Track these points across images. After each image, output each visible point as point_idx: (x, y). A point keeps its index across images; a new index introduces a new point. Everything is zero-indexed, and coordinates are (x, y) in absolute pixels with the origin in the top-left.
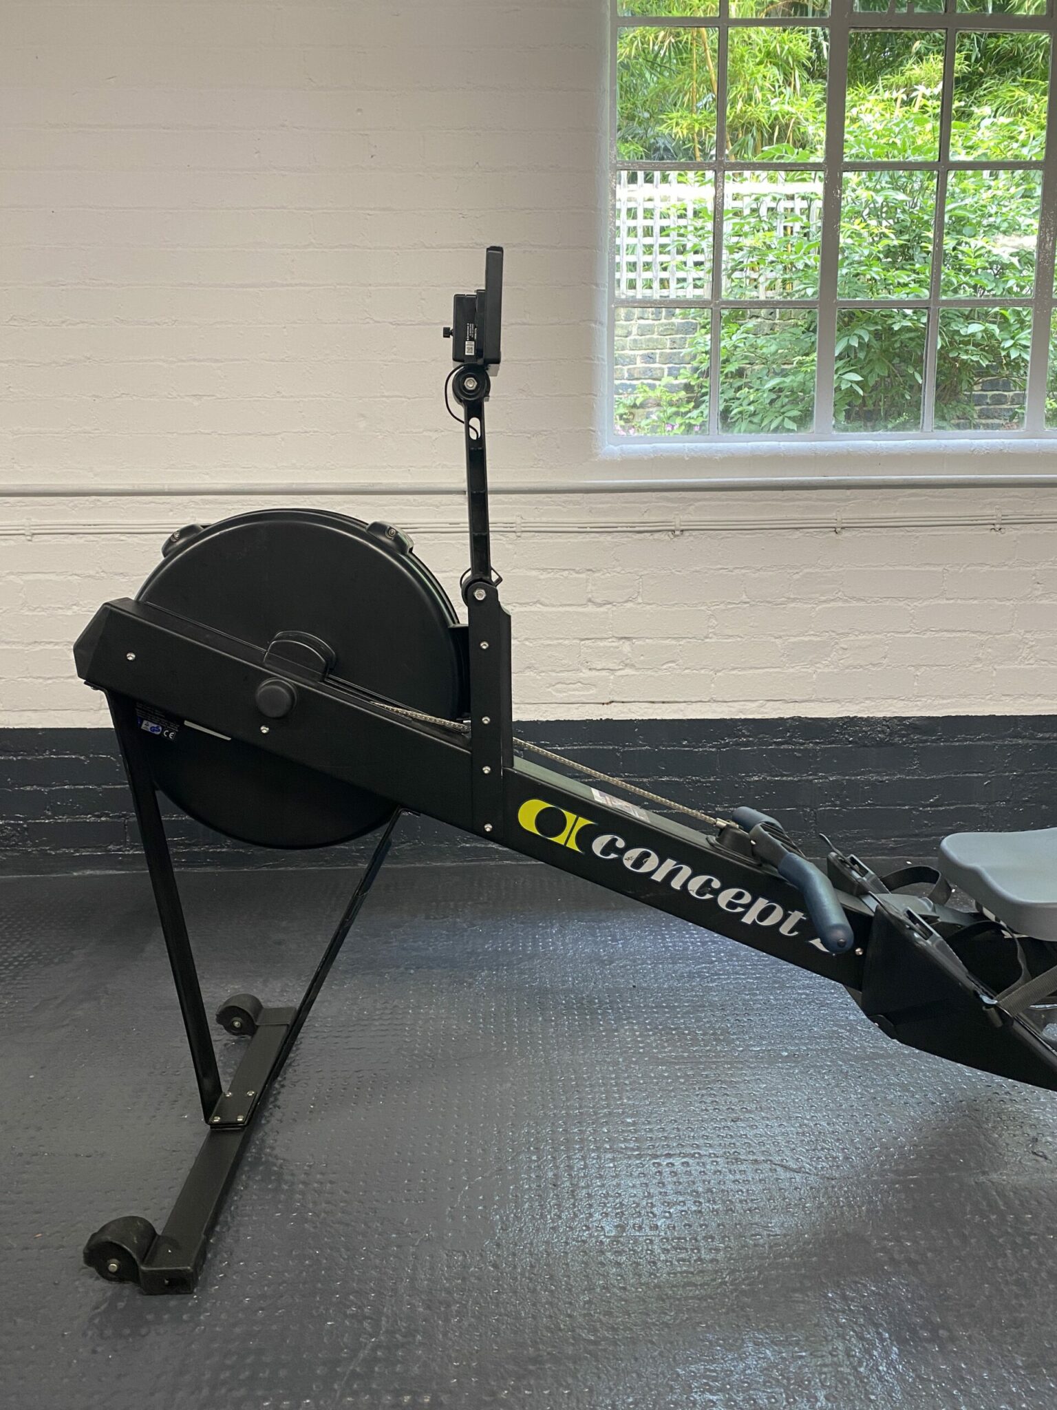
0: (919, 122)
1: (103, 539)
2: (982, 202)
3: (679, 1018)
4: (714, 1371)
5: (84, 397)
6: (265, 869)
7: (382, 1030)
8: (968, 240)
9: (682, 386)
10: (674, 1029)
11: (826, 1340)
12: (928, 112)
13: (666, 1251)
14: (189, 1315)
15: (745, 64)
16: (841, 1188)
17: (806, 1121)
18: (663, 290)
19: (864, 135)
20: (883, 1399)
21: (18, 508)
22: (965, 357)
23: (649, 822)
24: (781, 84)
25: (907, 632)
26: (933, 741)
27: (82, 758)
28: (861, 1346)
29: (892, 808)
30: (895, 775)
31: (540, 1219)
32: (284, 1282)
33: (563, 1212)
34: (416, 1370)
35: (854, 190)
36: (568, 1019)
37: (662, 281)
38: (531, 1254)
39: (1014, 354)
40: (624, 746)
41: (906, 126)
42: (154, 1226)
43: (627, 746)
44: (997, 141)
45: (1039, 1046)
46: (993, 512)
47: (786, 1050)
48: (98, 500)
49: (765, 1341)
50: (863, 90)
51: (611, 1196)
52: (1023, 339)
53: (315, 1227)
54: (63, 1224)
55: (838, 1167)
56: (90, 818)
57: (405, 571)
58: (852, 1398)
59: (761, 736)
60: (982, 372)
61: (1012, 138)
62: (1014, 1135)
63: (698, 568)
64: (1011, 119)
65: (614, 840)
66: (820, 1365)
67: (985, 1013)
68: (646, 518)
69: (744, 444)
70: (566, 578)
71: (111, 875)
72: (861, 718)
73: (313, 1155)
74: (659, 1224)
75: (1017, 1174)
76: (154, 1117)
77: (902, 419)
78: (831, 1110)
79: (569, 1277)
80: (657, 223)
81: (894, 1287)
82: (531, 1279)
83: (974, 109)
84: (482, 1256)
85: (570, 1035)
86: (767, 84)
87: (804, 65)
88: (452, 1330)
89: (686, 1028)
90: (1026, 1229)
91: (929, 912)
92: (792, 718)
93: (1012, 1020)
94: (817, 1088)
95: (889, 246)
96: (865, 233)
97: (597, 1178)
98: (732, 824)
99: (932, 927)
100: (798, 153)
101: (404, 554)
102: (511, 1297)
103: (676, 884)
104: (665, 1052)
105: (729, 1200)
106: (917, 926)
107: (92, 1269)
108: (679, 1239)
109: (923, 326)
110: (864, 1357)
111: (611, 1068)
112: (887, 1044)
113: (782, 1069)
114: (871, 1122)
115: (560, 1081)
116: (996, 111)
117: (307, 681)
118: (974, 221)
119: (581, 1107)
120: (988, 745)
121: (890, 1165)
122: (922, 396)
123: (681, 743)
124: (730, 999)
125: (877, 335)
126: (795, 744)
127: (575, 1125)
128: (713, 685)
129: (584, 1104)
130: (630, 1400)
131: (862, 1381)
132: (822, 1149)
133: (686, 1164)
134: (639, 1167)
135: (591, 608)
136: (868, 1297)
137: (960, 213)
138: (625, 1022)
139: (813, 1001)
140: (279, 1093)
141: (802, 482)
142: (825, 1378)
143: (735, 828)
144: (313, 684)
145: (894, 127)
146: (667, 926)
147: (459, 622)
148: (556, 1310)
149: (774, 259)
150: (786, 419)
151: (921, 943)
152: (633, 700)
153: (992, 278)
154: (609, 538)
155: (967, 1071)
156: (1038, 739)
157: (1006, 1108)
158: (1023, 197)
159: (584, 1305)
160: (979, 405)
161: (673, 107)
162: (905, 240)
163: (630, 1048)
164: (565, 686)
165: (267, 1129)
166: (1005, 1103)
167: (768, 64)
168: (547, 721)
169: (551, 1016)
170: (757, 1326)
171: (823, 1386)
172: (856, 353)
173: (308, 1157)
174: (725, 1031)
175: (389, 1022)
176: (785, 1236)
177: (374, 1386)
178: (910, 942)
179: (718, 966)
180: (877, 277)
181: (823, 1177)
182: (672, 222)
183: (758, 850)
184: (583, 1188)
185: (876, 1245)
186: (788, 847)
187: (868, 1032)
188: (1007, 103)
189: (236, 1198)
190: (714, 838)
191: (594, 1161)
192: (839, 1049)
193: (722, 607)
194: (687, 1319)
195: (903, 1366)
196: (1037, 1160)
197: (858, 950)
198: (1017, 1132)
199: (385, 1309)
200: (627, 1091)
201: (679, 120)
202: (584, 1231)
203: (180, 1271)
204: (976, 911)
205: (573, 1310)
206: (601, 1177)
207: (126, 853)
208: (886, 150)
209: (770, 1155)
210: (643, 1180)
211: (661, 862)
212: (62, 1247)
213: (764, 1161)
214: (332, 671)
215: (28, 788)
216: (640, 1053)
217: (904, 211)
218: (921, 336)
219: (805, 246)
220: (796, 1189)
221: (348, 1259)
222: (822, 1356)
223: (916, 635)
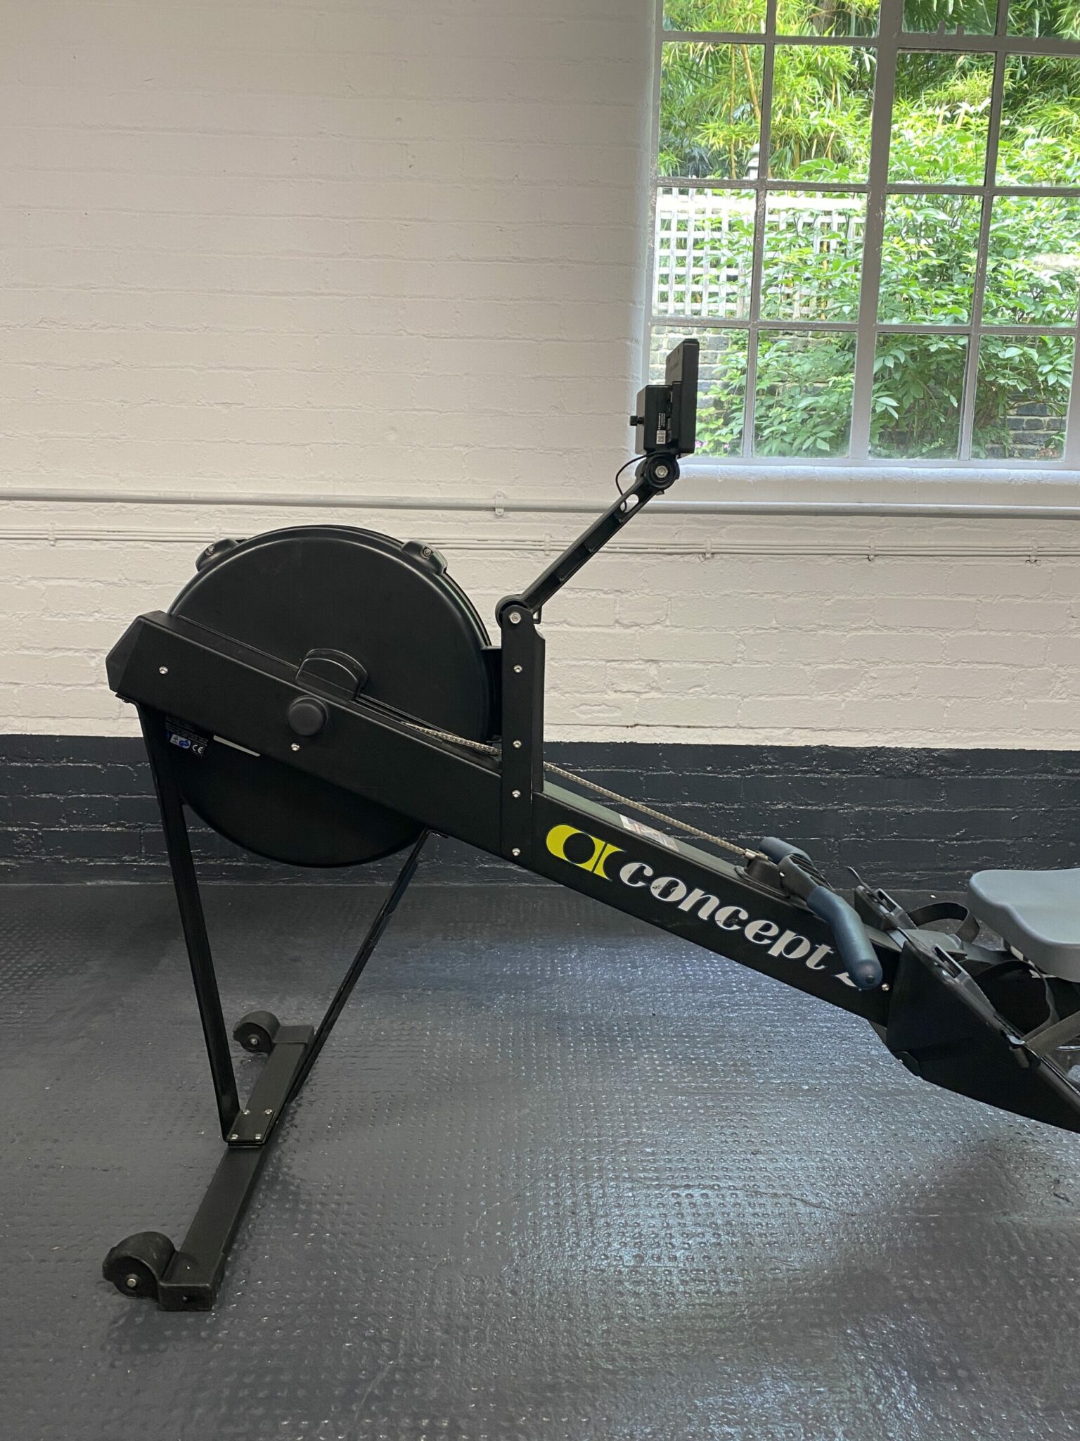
0: (963, 140)
1: (128, 546)
2: (1024, 224)
3: (699, 1048)
4: (733, 1404)
5: (112, 402)
6: (282, 884)
7: (400, 1052)
8: (1008, 261)
9: (712, 402)
10: (694, 1059)
11: (845, 1376)
12: (970, 129)
13: (684, 1282)
14: (208, 1332)
15: (785, 76)
16: (861, 1224)
17: (826, 1156)
18: (695, 304)
19: (905, 151)
20: (901, 1437)
21: (42, 512)
22: (1002, 381)
23: (678, 851)
24: (822, 96)
25: (938, 663)
26: (960, 774)
27: (100, 766)
28: (879, 1383)
29: (917, 840)
30: (922, 807)
31: (558, 1246)
32: (302, 1302)
33: (581, 1240)
34: (434, 1394)
35: (894, 208)
36: (587, 1046)
37: (694, 294)
38: (550, 1282)
39: (1051, 380)
40: (648, 770)
41: (948, 144)
42: (172, 1240)
43: (651, 770)
44: (1040, 162)
45: (1065, 1088)
46: (1029, 543)
47: (807, 1084)
48: (124, 507)
49: (783, 1375)
50: (905, 105)
51: (630, 1226)
52: (1062, 364)
53: (333, 1248)
54: (81, 1237)
55: (858, 1203)
56: (105, 828)
57: (440, 592)
58: (870, 1435)
59: (787, 764)
60: (1017, 396)
61: (1055, 158)
62: (1036, 1177)
63: (728, 592)
64: (1055, 140)
65: (642, 869)
66: (839, 1401)
67: (1013, 1054)
68: (676, 540)
69: (779, 468)
70: (594, 598)
71: (125, 886)
72: (889, 748)
73: (330, 1176)
74: (678, 1255)
75: (1038, 1215)
76: (171, 1132)
77: (937, 444)
78: (851, 1145)
79: (587, 1306)
80: (691, 235)
81: (913, 1325)
82: (549, 1307)
83: (1018, 127)
84: (499, 1281)
85: (589, 1063)
86: (806, 95)
87: (845, 78)
88: (471, 1355)
89: (706, 1058)
90: (1046, 1270)
91: (957, 949)
92: (819, 747)
93: (1039, 1061)
94: (837, 1123)
95: (927, 265)
96: (902, 251)
97: (616, 1207)
98: (761, 855)
99: (960, 964)
100: (837, 168)
101: (438, 573)
102: (530, 1324)
103: (703, 914)
104: (685, 1082)
105: (748, 1234)
106: (945, 964)
107: (111, 1284)
108: (697, 1270)
109: (960, 348)
110: (882, 1395)
111: (630, 1097)
112: (909, 1080)
113: (803, 1102)
114: (892, 1159)
115: (578, 1108)
116: (1041, 130)
117: (337, 699)
118: (1016, 243)
119: (600, 1135)
120: (1017, 780)
121: (911, 1203)
122: (960, 423)
123: (706, 769)
124: (750, 1031)
125: (912, 355)
126: (822, 772)
127: (593, 1153)
128: (739, 711)
129: (603, 1132)
130: (648, 1430)
131: (880, 1419)
132: (843, 1185)
133: (705, 1196)
134: (658, 1198)
135: (618, 630)
136: (887, 1334)
137: (1001, 234)
138: (645, 1050)
139: (834, 1035)
140: (296, 1112)
141: (837, 508)
142: (844, 1415)
143: (764, 860)
144: (343, 702)
145: (936, 144)
146: (687, 955)
147: (490, 644)
148: (574, 1338)
149: (810, 276)
150: (819, 440)
151: (950, 981)
152: (657, 724)
153: (1031, 301)
154: (639, 559)
155: (990, 1110)
156: (1069, 775)
157: (1028, 1149)
158: (1066, 218)
159: (603, 1334)
160: (1014, 430)
161: (709, 116)
162: (944, 260)
163: (650, 1077)
164: (589, 707)
165: (284, 1147)
166: (1027, 1143)
167: (808, 76)
168: (571, 743)
169: (570, 1042)
170: (776, 1360)
171: (842, 1422)
172: (890, 374)
173: (325, 1177)
174: (746, 1063)
175: (405, 1043)
176: (804, 1271)
177: (393, 1409)
178: (939, 981)
179: (739, 996)
180: (915, 296)
181: (843, 1213)
182: (707, 235)
183: (786, 882)
184: (602, 1216)
185: (895, 1283)
186: (817, 880)
187: (890, 1068)
188: (1051, 122)
189: (253, 1216)
190: (743, 869)
191: (613, 1190)
192: (860, 1085)
193: (751, 632)
194: (705, 1351)
195: (921, 1404)
196: (1059, 1203)
197: (884, 986)
198: (1039, 1174)
199: (403, 1333)
200: (646, 1120)
201: (717, 131)
202: (603, 1260)
203: (198, 1288)
204: (1002, 949)
205: (592, 1339)
206: (619, 1206)
207: (141, 864)
208: (927, 168)
209: (790, 1189)
210: (663, 1210)
211: (689, 891)
212: (80, 1260)
213: (785, 1195)
214: (363, 690)
215: (44, 796)
216: (659, 1082)
217: (943, 230)
218: (959, 359)
219: (843, 264)
220: (816, 1223)
221: (366, 1281)
222: (841, 1393)
223: (948, 666)
